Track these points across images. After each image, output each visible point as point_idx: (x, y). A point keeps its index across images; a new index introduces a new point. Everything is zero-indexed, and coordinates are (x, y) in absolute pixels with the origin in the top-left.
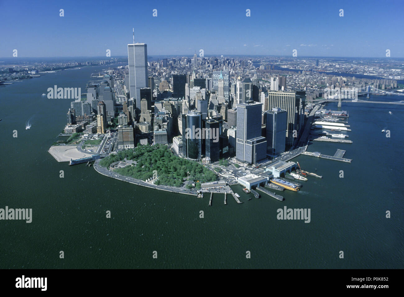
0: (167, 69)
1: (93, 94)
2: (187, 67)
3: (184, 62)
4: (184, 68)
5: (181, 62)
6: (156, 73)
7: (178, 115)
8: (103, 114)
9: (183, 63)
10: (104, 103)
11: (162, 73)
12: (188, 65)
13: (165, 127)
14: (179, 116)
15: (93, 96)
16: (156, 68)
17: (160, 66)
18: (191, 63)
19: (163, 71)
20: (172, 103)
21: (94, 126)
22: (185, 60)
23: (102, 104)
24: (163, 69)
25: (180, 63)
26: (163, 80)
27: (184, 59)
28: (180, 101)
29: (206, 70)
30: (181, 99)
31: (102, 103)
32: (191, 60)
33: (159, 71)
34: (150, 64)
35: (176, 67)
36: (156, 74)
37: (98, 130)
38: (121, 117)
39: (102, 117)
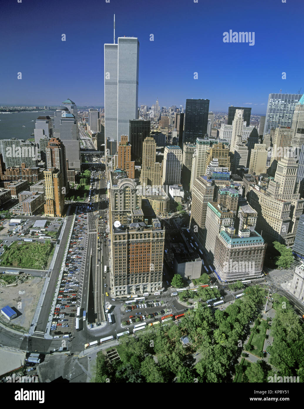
1: (44, 131)
8: (58, 167)
10: (62, 143)
13: (253, 221)
15: (44, 134)
21: (37, 196)
23: (57, 145)
31: (57, 142)
37: (46, 208)
38: (122, 188)
39: (56, 176)
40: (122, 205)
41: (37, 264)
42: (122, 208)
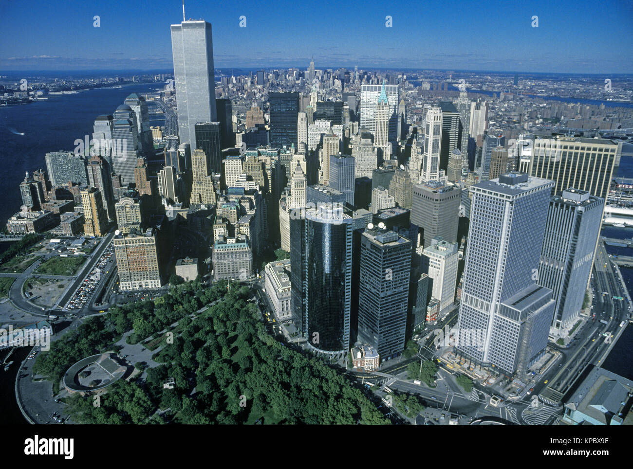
0: (264, 87)
2: (298, 84)
3: (292, 76)
4: (293, 87)
5: (287, 75)
6: (244, 94)
7: (280, 194)
9: (290, 77)
11: (255, 94)
12: (299, 82)
13: (246, 230)
14: (282, 197)
16: (246, 87)
17: (252, 83)
18: (304, 78)
19: (256, 91)
20: (266, 160)
21: (78, 216)
22: (295, 72)
24: (256, 88)
25: (286, 78)
26: (254, 105)
27: (293, 72)
28: (285, 152)
29: (331, 90)
30: (288, 149)
31: (98, 160)
32: (304, 73)
33: (249, 91)
34: (236, 79)
35: (278, 85)
36: (245, 96)
38: (123, 205)
39: (93, 196)
40: (125, 218)
41: (68, 271)
42: (125, 221)
